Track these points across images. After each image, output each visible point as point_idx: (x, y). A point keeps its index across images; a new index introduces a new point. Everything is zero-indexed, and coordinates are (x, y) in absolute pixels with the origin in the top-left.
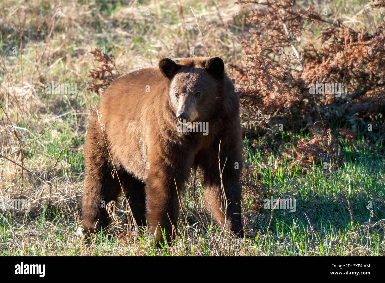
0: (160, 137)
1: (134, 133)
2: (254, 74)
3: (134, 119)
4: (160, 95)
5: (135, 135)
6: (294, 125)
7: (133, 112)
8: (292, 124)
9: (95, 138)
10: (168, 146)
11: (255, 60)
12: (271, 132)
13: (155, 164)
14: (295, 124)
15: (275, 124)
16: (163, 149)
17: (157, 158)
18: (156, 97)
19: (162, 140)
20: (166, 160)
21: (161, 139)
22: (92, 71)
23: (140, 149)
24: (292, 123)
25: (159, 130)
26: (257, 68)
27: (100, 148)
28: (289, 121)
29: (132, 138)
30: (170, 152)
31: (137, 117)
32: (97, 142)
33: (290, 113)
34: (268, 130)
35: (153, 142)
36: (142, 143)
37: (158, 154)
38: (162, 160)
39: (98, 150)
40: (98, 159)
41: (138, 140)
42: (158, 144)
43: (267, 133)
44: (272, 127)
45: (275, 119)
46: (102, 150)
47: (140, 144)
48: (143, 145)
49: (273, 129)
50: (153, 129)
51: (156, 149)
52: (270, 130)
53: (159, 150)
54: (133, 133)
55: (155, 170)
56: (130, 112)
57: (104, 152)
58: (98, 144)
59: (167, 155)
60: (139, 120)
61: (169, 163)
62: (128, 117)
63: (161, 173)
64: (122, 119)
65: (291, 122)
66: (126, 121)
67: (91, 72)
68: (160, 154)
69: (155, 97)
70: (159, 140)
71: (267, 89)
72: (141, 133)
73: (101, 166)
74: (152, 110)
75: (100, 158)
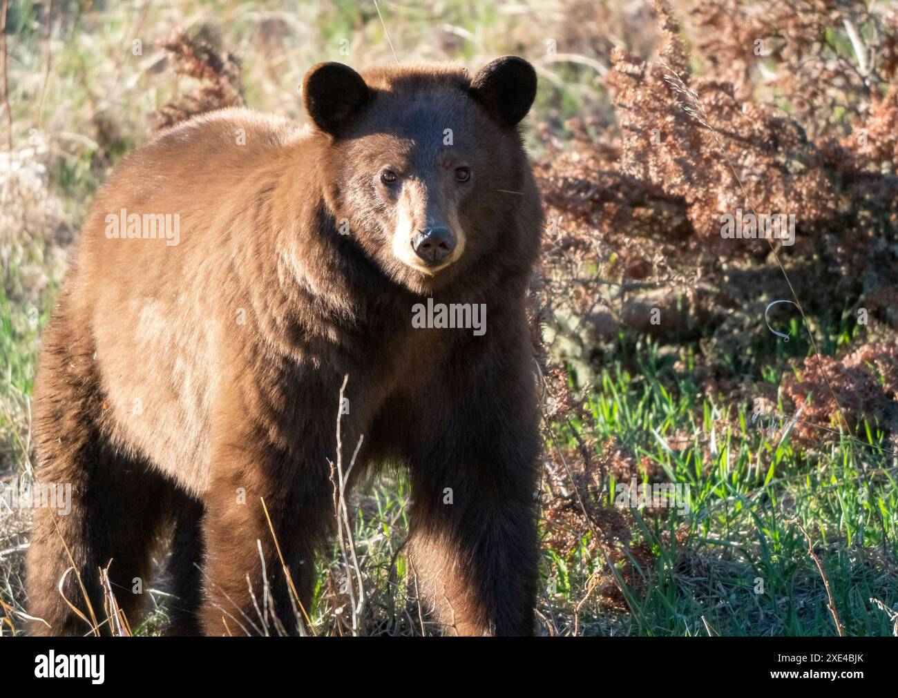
0: (255, 350)
1: (159, 342)
2: (638, 131)
3: (156, 294)
4: (251, 211)
5: (161, 347)
6: (826, 298)
7: (154, 271)
8: (822, 296)
9: (60, 351)
10: (284, 382)
11: (649, 79)
12: (738, 324)
13: (233, 446)
14: (831, 294)
15: (760, 294)
16: (263, 394)
17: (242, 426)
18: (236, 223)
19: (264, 359)
20: (273, 433)
21: (260, 358)
22: (166, 110)
23: (176, 396)
24: (819, 291)
25: (256, 328)
26: (654, 110)
27: (77, 385)
28: (811, 283)
29: (152, 359)
30: (288, 403)
31: (168, 289)
32: (67, 364)
33: (815, 257)
34: (729, 315)
35: (231, 372)
36: (182, 375)
37: (246, 410)
38: (260, 432)
39: (69, 392)
40: (68, 423)
41: (170, 367)
42: (249, 377)
43: (725, 326)
44: (745, 306)
45: (764, 278)
46: (82, 391)
47: (175, 378)
48: (187, 383)
49: (751, 312)
50: (231, 327)
51: (242, 393)
52: (737, 315)
53: (252, 395)
54: (154, 342)
55: (234, 464)
56: (145, 272)
57: (87, 397)
58: (69, 370)
59: (275, 416)
60: (173, 299)
61: (282, 443)
62: (139, 287)
63: (253, 476)
64: (124, 296)
65: (815, 286)
66: (134, 303)
67: (164, 114)
68: (254, 412)
69: (232, 220)
70: (251, 363)
71: (683, 182)
72: (181, 345)
73: (78, 445)
74: (225, 266)
75: (75, 416)
